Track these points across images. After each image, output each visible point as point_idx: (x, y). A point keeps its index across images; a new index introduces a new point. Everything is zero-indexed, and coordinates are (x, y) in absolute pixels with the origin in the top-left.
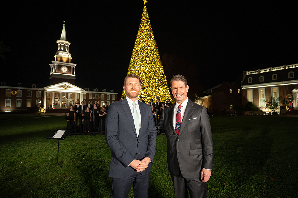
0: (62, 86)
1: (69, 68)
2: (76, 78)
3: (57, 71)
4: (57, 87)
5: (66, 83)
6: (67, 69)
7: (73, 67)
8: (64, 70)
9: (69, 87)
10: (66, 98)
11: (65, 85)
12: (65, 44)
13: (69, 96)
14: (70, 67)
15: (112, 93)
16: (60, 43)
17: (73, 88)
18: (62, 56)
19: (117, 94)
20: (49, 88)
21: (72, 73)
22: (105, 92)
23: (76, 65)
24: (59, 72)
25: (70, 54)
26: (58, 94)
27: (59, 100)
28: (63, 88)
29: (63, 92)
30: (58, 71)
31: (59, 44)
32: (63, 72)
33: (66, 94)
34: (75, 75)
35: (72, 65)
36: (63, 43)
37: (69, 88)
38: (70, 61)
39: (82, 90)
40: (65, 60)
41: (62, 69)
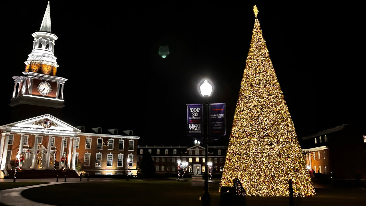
0: (40, 123)
1: (53, 85)
2: (64, 106)
3: (30, 92)
4: (30, 123)
5: (48, 116)
6: (49, 88)
7: (61, 83)
8: (45, 89)
9: (53, 124)
10: (43, 147)
11: (47, 120)
12: (48, 39)
13: (50, 142)
14: (56, 83)
15: (129, 137)
16: (41, 38)
17: (60, 126)
18: (43, 62)
19: (137, 138)
20: (16, 125)
21: (57, 95)
22: (115, 134)
23: (66, 80)
24: (34, 93)
25: (56, 58)
26: (28, 138)
27: (28, 151)
28: (42, 127)
29: (40, 135)
30: (32, 92)
31: (37, 38)
32: (42, 94)
33: (45, 139)
34: (63, 101)
35: (59, 80)
36: (45, 38)
37: (52, 127)
38: (55, 71)
39: (75, 131)
40: (46, 70)
41: (40, 87)
